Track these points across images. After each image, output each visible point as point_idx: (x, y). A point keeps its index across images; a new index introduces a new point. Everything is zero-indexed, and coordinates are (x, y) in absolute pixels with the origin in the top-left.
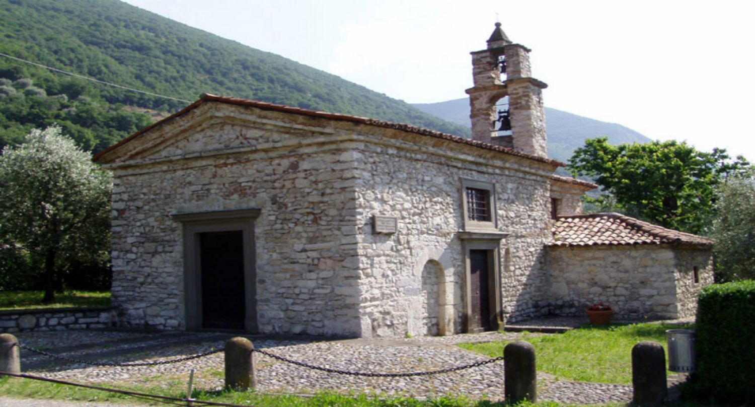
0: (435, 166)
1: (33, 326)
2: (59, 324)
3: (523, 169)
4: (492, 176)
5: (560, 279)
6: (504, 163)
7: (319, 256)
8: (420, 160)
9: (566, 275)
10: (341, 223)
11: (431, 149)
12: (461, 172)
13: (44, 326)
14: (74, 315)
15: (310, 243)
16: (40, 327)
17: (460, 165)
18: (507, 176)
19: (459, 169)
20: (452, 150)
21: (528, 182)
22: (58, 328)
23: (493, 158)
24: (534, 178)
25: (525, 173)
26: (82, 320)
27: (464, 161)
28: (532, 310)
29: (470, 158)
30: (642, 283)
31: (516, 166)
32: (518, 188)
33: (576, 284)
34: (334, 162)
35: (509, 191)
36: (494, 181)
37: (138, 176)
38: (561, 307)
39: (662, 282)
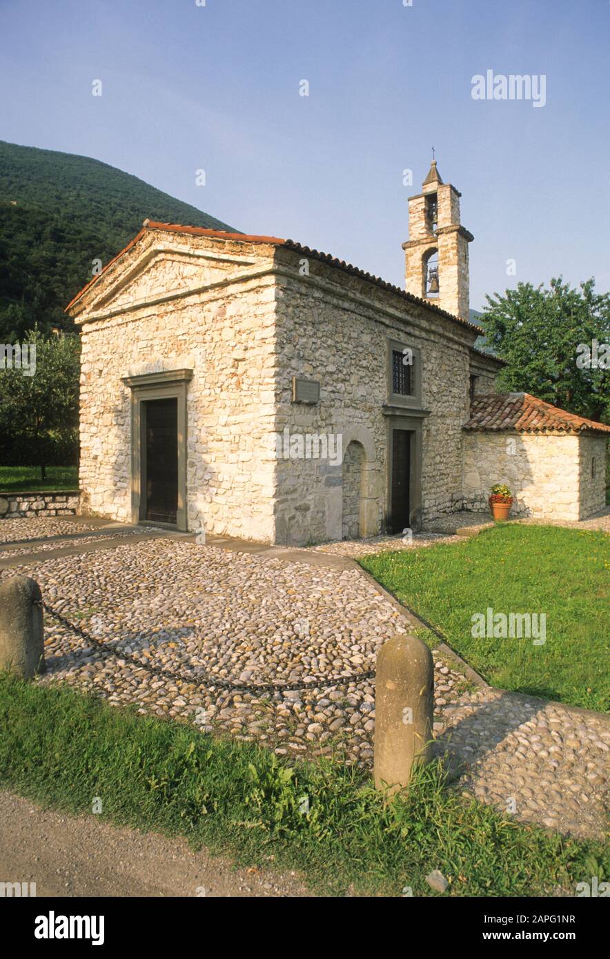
0: (363, 319)
1: (5, 511)
2: (30, 509)
3: (447, 334)
4: (419, 341)
5: (474, 469)
6: (430, 326)
7: (240, 432)
8: (347, 310)
9: (479, 464)
10: (261, 387)
11: (359, 296)
12: (388, 331)
13: (16, 512)
14: (44, 499)
15: (232, 413)
16: (12, 513)
17: (387, 322)
18: (432, 341)
19: (387, 326)
20: (380, 300)
21: (451, 352)
22: (29, 514)
23: (419, 316)
24: (456, 347)
25: (450, 340)
26: (51, 506)
27: (392, 317)
28: (448, 504)
29: (398, 314)
30: (547, 476)
31: (440, 330)
32: (442, 357)
33: (488, 475)
34: (257, 304)
35: (433, 361)
36: (420, 346)
37: (100, 332)
38: (473, 501)
39: (566, 475)
